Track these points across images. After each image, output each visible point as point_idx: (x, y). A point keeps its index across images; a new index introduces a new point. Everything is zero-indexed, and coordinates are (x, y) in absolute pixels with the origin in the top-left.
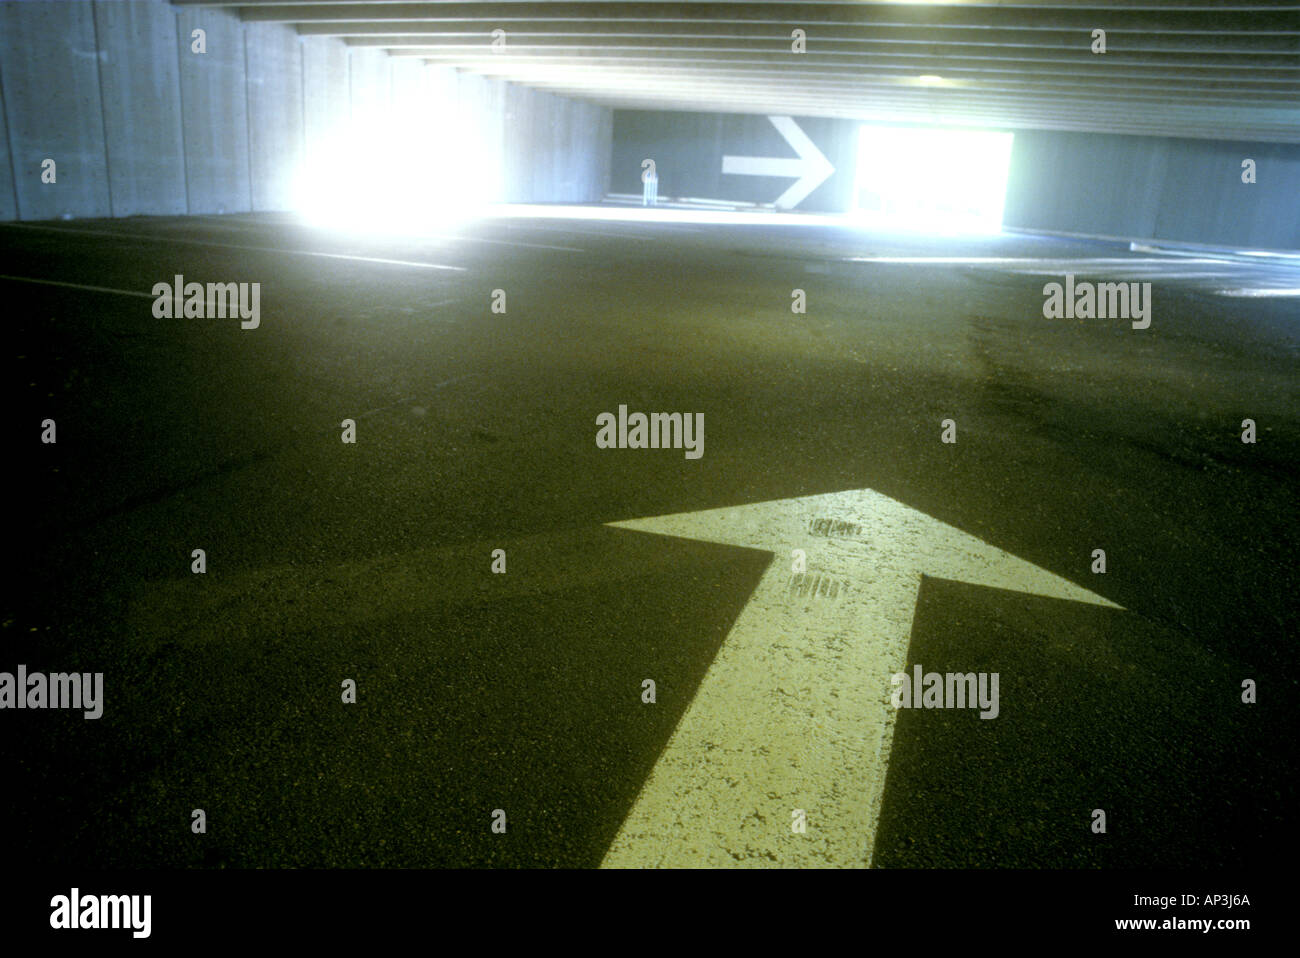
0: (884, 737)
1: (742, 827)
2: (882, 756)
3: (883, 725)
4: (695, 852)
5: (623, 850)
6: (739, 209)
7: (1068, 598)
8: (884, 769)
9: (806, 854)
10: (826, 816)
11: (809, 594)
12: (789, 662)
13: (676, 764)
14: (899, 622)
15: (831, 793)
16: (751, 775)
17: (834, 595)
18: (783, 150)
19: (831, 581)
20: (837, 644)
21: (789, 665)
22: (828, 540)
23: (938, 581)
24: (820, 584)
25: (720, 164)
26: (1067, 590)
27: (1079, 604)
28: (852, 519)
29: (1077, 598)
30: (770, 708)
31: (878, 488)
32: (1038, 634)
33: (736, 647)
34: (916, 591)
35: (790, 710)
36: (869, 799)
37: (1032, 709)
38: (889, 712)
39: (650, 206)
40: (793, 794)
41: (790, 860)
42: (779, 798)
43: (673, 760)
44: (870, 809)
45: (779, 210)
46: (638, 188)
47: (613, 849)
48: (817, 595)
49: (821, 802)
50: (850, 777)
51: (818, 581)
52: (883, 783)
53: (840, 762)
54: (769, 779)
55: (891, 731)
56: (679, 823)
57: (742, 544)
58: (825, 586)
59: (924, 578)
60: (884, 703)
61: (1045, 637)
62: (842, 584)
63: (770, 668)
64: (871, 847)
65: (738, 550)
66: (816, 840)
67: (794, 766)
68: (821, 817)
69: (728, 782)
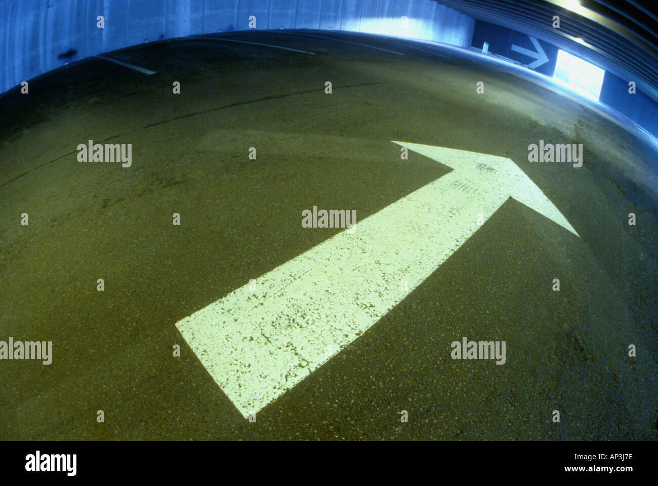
0: (446, 255)
1: (354, 270)
2: (439, 262)
3: (449, 250)
4: (326, 272)
5: (298, 261)
6: (515, 63)
7: (562, 225)
8: (436, 267)
9: (372, 290)
10: (394, 278)
11: (457, 189)
12: (428, 212)
13: (346, 236)
14: (488, 211)
15: (404, 269)
16: (374, 251)
17: (468, 192)
18: (533, 49)
19: (471, 186)
20: (455, 211)
21: (427, 213)
22: (480, 171)
23: (515, 201)
24: (465, 186)
25: (511, 47)
26: (563, 222)
27: (564, 228)
28: (496, 168)
29: (565, 227)
30: (405, 227)
31: (514, 160)
32: (542, 235)
33: (410, 199)
34: (503, 202)
35: (413, 231)
36: (419, 277)
37: (519, 264)
38: (456, 245)
39: (484, 54)
40: (387, 264)
41: (363, 290)
42: (380, 264)
43: (346, 235)
44: (416, 282)
45: (530, 68)
46: (481, 48)
47: (294, 259)
48: (461, 190)
49: (396, 272)
50: (418, 266)
51: (465, 185)
52: (431, 273)
53: (418, 259)
54: (381, 255)
55: (451, 253)
56: (329, 259)
57: (443, 163)
58: (466, 188)
59: (510, 198)
60: (457, 241)
61: (544, 237)
62: (474, 189)
63: (418, 212)
64: (404, 297)
65: (440, 164)
66: (382, 286)
67: (397, 253)
68: (392, 278)
69: (363, 250)
